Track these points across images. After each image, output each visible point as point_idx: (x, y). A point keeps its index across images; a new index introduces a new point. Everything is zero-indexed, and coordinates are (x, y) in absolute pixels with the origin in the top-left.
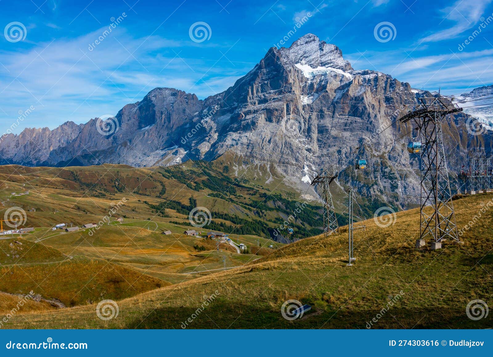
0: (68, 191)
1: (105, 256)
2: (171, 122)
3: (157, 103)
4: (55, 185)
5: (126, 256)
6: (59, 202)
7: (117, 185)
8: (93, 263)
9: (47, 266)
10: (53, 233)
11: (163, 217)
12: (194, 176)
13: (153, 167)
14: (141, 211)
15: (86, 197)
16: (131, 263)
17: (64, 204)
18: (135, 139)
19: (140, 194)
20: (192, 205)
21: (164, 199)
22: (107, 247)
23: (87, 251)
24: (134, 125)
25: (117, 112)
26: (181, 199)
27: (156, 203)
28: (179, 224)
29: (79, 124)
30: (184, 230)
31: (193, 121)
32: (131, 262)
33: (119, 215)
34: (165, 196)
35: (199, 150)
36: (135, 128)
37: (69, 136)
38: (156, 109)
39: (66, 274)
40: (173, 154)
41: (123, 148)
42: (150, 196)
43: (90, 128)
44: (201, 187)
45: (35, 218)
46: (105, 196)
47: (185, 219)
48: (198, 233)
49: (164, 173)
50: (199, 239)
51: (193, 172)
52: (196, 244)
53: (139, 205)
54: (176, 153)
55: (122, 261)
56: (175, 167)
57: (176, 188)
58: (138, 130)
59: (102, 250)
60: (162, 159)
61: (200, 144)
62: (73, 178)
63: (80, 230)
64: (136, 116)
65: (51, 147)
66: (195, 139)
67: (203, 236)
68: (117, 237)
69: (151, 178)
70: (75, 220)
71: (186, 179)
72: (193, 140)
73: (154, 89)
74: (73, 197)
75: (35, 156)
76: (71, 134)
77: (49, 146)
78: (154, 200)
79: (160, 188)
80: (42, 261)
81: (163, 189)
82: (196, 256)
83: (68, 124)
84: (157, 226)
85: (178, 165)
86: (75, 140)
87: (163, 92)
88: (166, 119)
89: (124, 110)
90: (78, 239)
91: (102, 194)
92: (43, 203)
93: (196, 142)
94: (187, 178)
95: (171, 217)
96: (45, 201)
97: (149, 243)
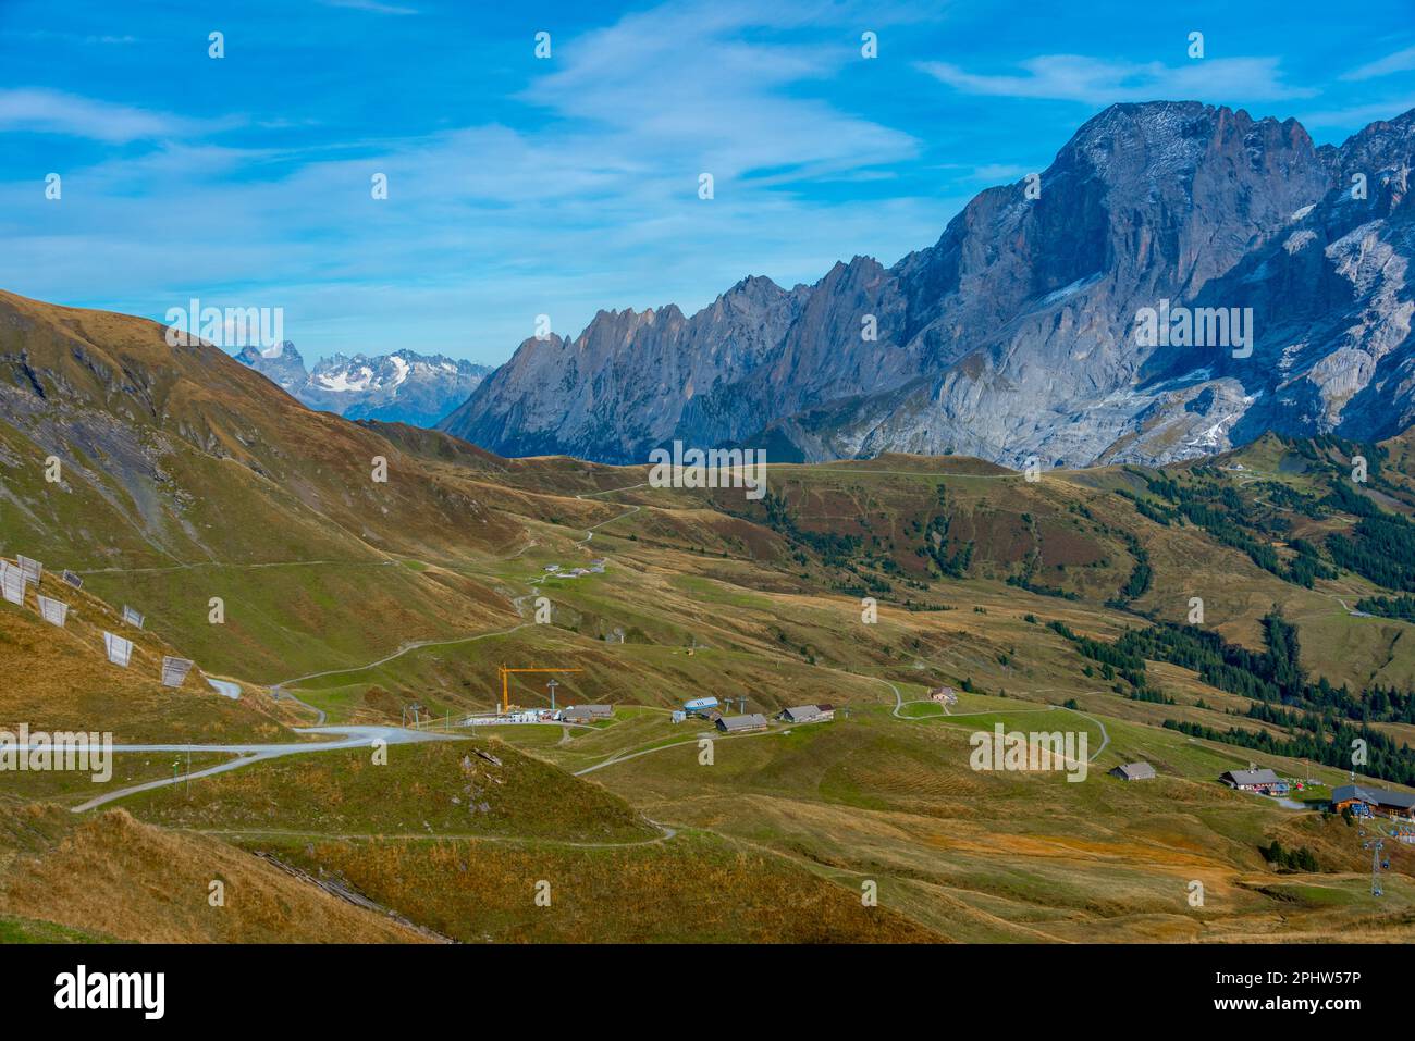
0: (740, 566)
1: (863, 848)
2: (1181, 261)
3: (1116, 176)
4: (699, 539)
5: (948, 853)
6: (710, 609)
7: (937, 548)
8: (743, 863)
9: (579, 855)
10: (673, 731)
11: (1133, 697)
12: (1286, 512)
13: (1096, 468)
14: (1035, 663)
15: (813, 592)
16: (965, 887)
17: (729, 619)
18: (1016, 341)
19: (1036, 590)
20: (1277, 653)
21: (1143, 615)
22: (873, 808)
23: (791, 817)
24: (1014, 279)
25: (943, 228)
26: (1226, 620)
27: (1107, 631)
28: (1210, 736)
29: (789, 288)
30: (1223, 766)
31: (1284, 251)
32: (966, 882)
33: (941, 675)
34: (1146, 601)
35: (1317, 389)
36: (1017, 295)
37: (754, 336)
38: (1111, 201)
39: (642, 896)
40: (1189, 407)
41: (965, 381)
42: (1081, 598)
43: (832, 300)
44: (1324, 569)
45: (622, 668)
46: (889, 590)
47: (1238, 712)
48: (1288, 788)
49: (1146, 496)
50: (1287, 816)
51: (1281, 494)
52: (1269, 836)
53: (1031, 636)
54: (1202, 404)
55: (928, 878)
56: (1197, 468)
57: (1197, 566)
58: (1029, 304)
59: (853, 822)
60: (1139, 432)
61: (1320, 358)
62: (765, 514)
63: (770, 727)
64: (1021, 241)
65: (689, 383)
66: (1295, 335)
67: (1313, 803)
68: (913, 771)
69: (1083, 520)
70: (764, 688)
71: (1248, 525)
72: (1287, 342)
73: (1103, 115)
74: (764, 589)
75: (630, 420)
76: (762, 327)
77: (682, 383)
78: (1096, 619)
79: (1125, 564)
80: (566, 837)
81: (1137, 569)
82: (1264, 891)
83: (750, 287)
84: (1106, 740)
85: (1212, 461)
86: (774, 355)
87: (1145, 122)
88: (1156, 245)
89: (970, 218)
90: (760, 766)
91: (874, 581)
92: (651, 609)
93: (1300, 352)
94: (1254, 519)
95: (1172, 702)
96: (662, 604)
97: (1051, 811)
